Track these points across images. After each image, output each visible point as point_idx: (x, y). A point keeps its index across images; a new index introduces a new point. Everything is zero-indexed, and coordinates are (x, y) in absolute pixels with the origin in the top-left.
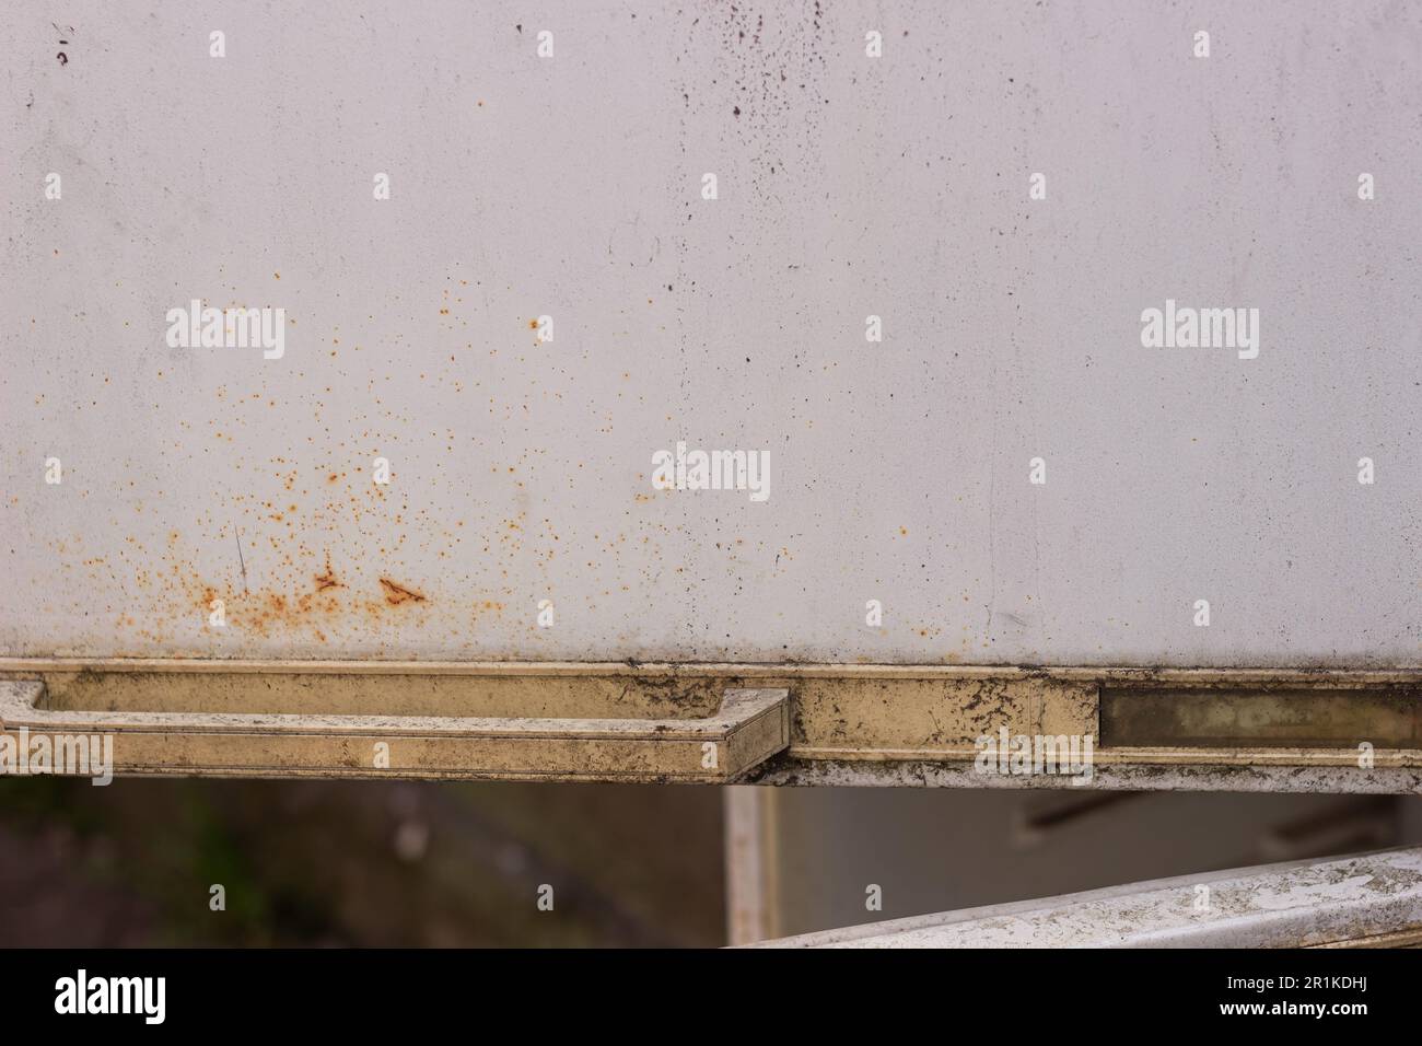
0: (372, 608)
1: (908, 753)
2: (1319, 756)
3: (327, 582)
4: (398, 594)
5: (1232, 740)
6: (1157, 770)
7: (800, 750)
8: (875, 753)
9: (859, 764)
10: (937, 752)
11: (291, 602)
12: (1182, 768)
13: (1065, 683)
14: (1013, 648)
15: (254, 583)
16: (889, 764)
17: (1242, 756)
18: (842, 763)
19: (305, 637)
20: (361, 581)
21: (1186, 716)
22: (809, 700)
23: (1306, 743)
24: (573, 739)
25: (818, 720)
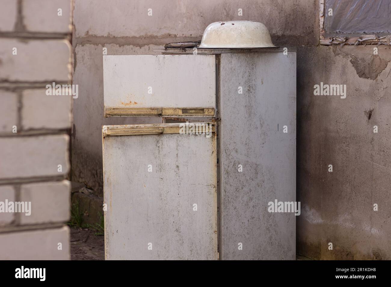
0: (134, 104)
1: (169, 114)
2: (197, 114)
3: (131, 102)
4: (135, 103)
5: (191, 113)
6: (186, 115)
7: (162, 114)
8: (167, 114)
9: (166, 115)
10: (171, 114)
11: (128, 104)
12: (188, 115)
13: (180, 109)
14: (177, 107)
15: (126, 102)
16: (168, 115)
17: (192, 114)
18: (165, 115)
19: (129, 106)
20: (133, 102)
21: (188, 111)
22: (163, 110)
23: (196, 113)
24: (147, 111)
25: (164, 112)
